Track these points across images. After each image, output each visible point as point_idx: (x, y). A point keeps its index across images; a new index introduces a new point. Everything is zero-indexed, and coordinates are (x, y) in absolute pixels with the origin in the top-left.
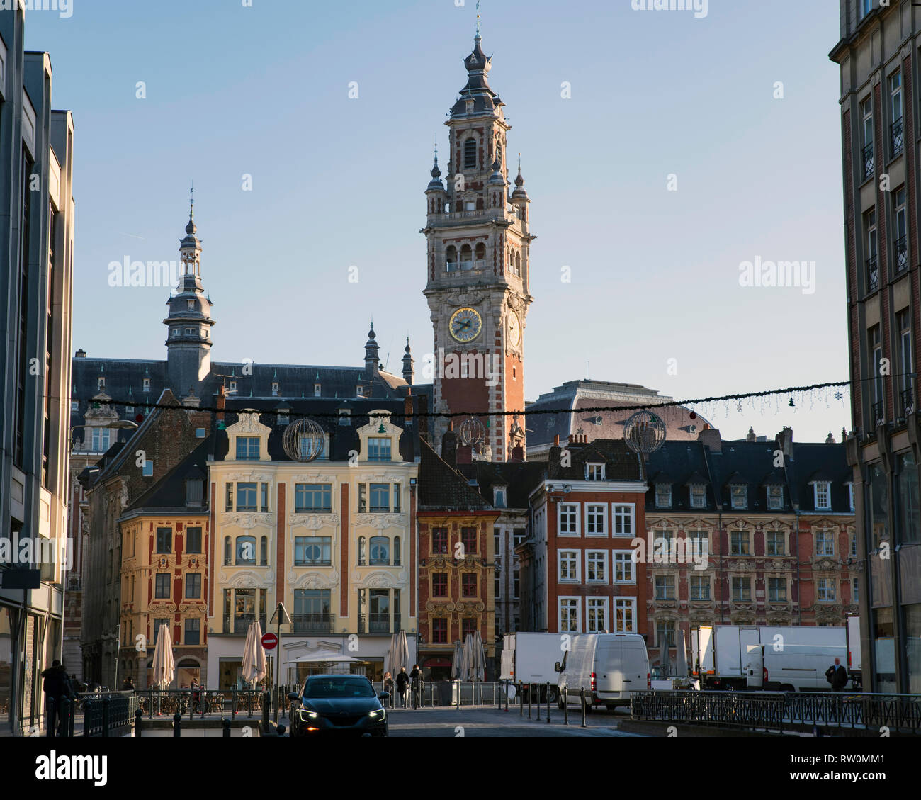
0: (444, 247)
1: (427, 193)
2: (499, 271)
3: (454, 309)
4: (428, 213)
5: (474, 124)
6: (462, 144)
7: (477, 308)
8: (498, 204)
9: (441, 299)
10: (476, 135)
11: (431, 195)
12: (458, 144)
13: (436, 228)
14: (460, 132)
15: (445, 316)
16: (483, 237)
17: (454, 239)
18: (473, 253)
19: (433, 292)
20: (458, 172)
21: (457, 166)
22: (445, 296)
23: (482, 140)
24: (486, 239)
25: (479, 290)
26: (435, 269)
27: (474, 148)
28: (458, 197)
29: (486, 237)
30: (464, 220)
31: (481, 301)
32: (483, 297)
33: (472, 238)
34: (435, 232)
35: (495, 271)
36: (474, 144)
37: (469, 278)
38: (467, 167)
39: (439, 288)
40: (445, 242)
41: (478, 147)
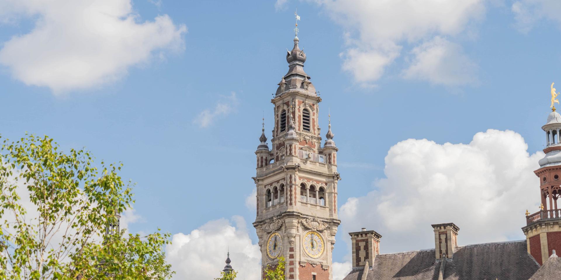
0: (265, 191)
1: (257, 153)
2: (289, 202)
3: (269, 235)
4: (258, 167)
5: (285, 99)
6: (279, 116)
7: (279, 232)
8: (288, 154)
9: (262, 229)
10: (285, 108)
11: (259, 155)
12: (277, 115)
13: (258, 178)
14: (278, 107)
15: (265, 241)
16: (282, 179)
17: (269, 184)
18: (279, 192)
19: (257, 224)
20: (277, 135)
21: (277, 132)
22: (264, 226)
23: (288, 110)
24: (284, 180)
25: (279, 219)
26: (259, 208)
27: (285, 117)
28: (277, 153)
29: (284, 179)
30: (274, 169)
31: (281, 227)
32: (281, 223)
33: (278, 182)
34: (259, 181)
35: (287, 202)
36: (285, 114)
37: (276, 211)
38: (282, 131)
39: (261, 220)
40: (265, 187)
41: (287, 115)
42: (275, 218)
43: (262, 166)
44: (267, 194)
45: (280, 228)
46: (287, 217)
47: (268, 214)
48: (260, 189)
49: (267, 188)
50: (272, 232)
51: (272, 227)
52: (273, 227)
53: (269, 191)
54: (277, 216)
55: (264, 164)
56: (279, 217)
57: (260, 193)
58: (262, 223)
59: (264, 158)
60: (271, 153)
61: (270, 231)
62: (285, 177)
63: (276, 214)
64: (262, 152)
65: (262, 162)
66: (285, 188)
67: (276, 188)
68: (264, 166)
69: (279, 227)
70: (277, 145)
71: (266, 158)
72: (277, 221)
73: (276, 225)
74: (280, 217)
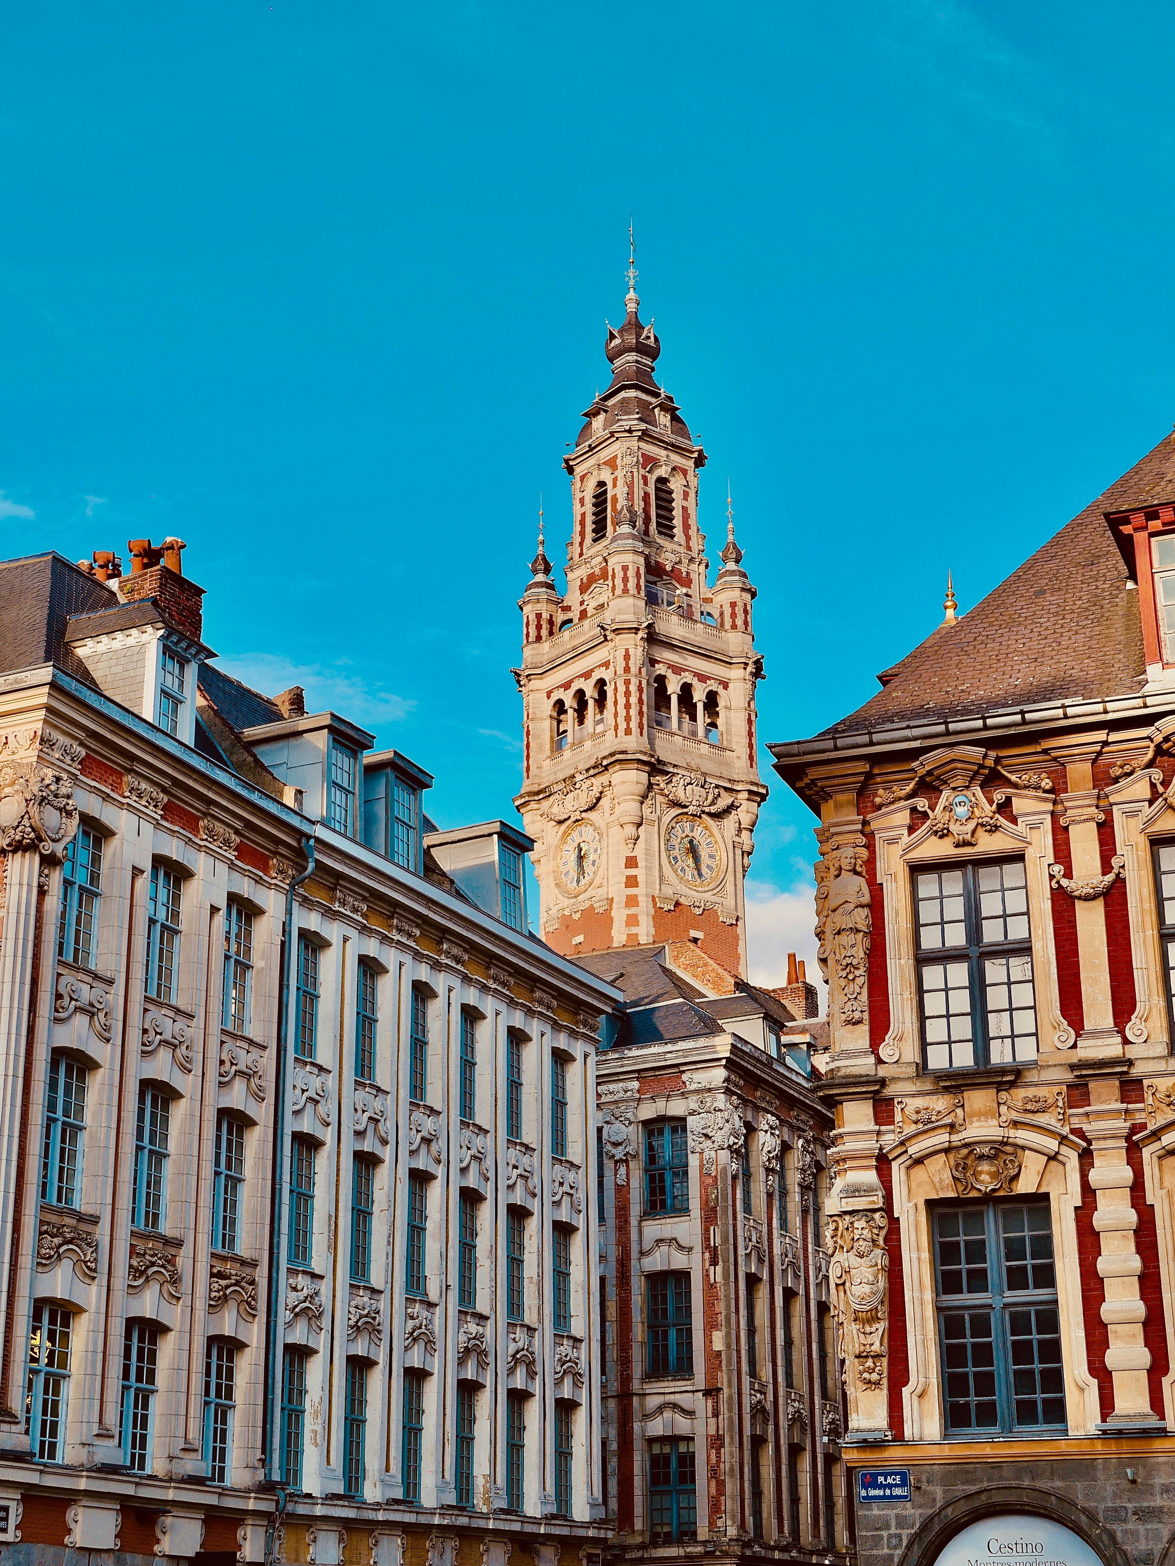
0: (550, 707)
2: (622, 726)
3: (562, 828)
5: (602, 453)
7: (595, 815)
9: (540, 812)
10: (605, 474)
12: (582, 501)
13: (528, 672)
15: (549, 846)
16: (599, 666)
17: (561, 686)
18: (591, 703)
19: (527, 799)
20: (581, 555)
21: (581, 544)
22: (545, 804)
23: (615, 480)
24: (607, 668)
25: (592, 776)
26: (531, 755)
27: (605, 501)
28: (582, 603)
29: (606, 665)
30: (576, 643)
31: (599, 799)
32: (601, 789)
33: (587, 675)
34: (530, 680)
35: (616, 728)
36: (605, 492)
37: (582, 757)
38: (595, 540)
39: (536, 790)
40: (549, 697)
41: (609, 496)
42: (579, 777)
43: (539, 638)
44: (555, 714)
45: (596, 804)
46: (618, 767)
47: (557, 769)
48: (533, 703)
49: (555, 697)
50: (573, 819)
51: (573, 803)
52: (575, 803)
53: (560, 706)
54: (587, 770)
55: (544, 632)
56: (592, 772)
57: (534, 713)
58: (541, 796)
59: (546, 616)
60: (565, 605)
61: (566, 816)
62: (611, 657)
63: (583, 766)
64: (538, 601)
65: (539, 627)
66: (609, 689)
67: (580, 695)
68: (544, 638)
69: (595, 801)
70: (582, 579)
71: (551, 616)
72: (588, 782)
73: (585, 794)
74: (596, 771)
